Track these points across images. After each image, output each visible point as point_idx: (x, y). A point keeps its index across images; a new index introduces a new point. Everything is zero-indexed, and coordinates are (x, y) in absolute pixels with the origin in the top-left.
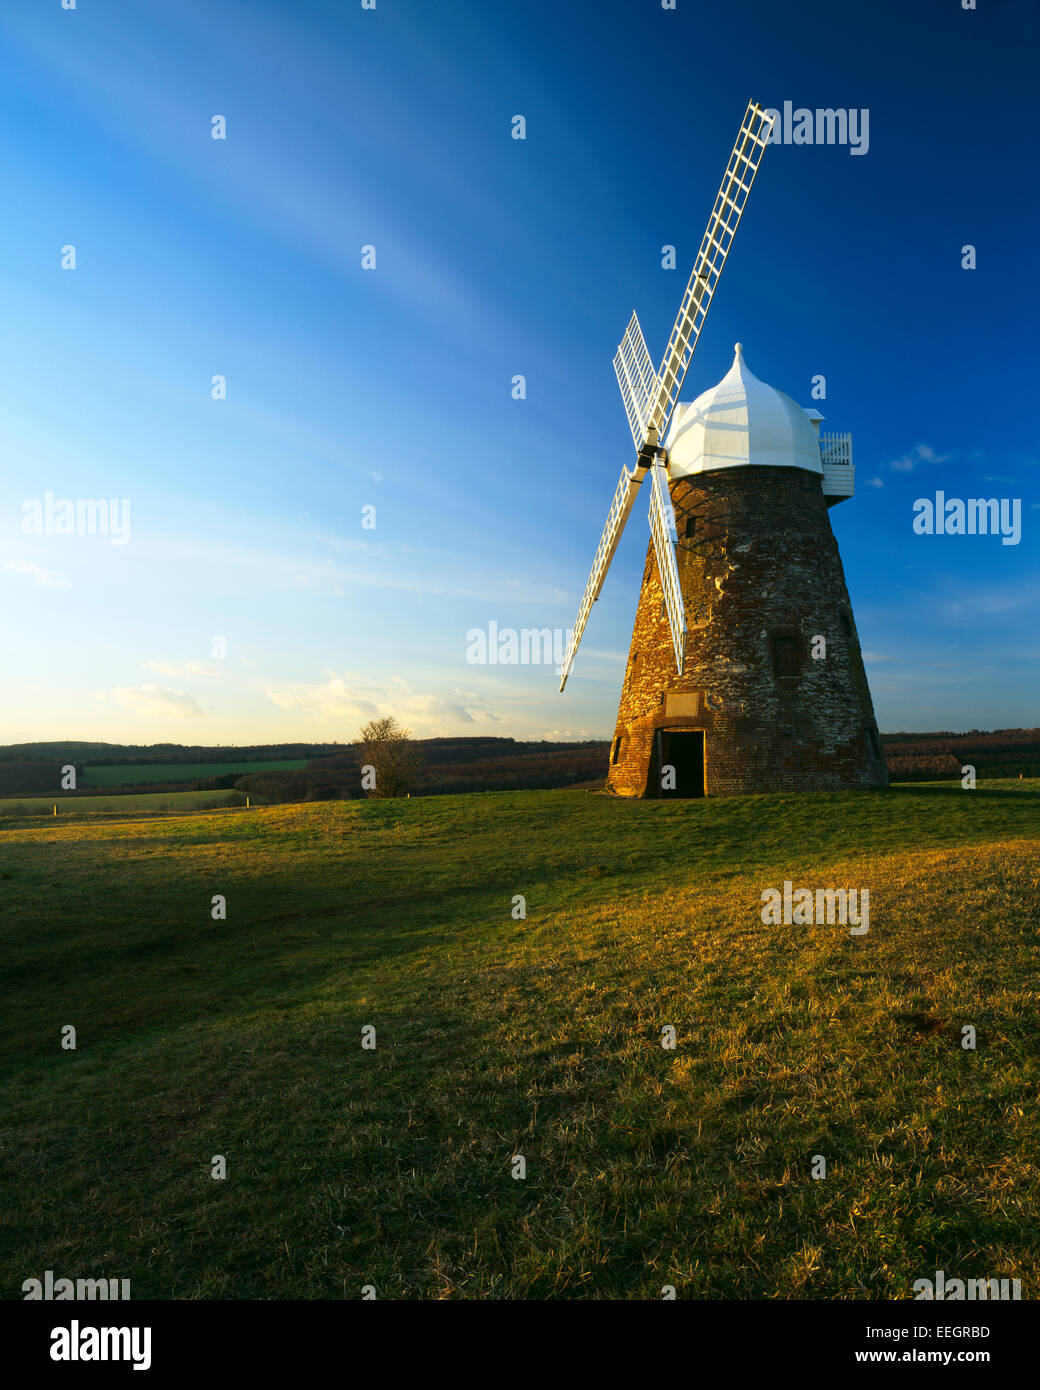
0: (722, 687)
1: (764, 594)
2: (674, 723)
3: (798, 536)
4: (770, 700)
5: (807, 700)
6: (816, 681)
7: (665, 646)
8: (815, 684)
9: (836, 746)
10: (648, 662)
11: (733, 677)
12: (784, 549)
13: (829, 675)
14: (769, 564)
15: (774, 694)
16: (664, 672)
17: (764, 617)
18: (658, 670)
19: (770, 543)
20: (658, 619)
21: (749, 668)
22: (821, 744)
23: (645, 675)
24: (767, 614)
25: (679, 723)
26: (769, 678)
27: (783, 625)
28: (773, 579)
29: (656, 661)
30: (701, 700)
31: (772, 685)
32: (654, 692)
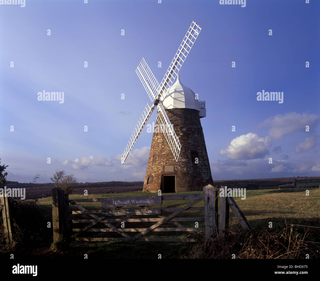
0: (180, 164)
1: (189, 141)
2: (167, 174)
3: (196, 127)
4: (191, 168)
5: (199, 168)
6: (201, 163)
7: (164, 153)
8: (201, 164)
9: (206, 180)
10: (159, 157)
11: (183, 162)
12: (193, 130)
13: (204, 162)
14: (190, 134)
15: (192, 167)
16: (164, 160)
17: (189, 147)
18: (162, 159)
19: (190, 128)
20: (161, 146)
21: (186, 160)
22: (203, 179)
23: (158, 161)
24: (190, 146)
25: (169, 174)
26: (191, 163)
27: (194, 149)
28: (191, 138)
29: (161, 157)
30: (175, 168)
31: (192, 164)
32: (161, 165)
